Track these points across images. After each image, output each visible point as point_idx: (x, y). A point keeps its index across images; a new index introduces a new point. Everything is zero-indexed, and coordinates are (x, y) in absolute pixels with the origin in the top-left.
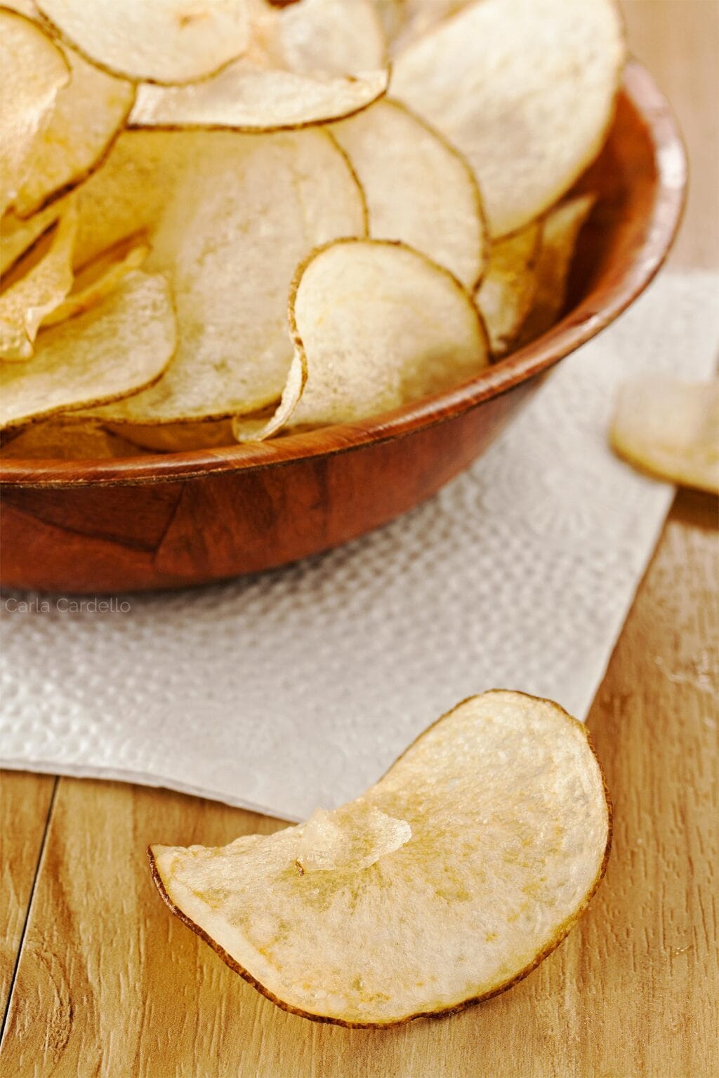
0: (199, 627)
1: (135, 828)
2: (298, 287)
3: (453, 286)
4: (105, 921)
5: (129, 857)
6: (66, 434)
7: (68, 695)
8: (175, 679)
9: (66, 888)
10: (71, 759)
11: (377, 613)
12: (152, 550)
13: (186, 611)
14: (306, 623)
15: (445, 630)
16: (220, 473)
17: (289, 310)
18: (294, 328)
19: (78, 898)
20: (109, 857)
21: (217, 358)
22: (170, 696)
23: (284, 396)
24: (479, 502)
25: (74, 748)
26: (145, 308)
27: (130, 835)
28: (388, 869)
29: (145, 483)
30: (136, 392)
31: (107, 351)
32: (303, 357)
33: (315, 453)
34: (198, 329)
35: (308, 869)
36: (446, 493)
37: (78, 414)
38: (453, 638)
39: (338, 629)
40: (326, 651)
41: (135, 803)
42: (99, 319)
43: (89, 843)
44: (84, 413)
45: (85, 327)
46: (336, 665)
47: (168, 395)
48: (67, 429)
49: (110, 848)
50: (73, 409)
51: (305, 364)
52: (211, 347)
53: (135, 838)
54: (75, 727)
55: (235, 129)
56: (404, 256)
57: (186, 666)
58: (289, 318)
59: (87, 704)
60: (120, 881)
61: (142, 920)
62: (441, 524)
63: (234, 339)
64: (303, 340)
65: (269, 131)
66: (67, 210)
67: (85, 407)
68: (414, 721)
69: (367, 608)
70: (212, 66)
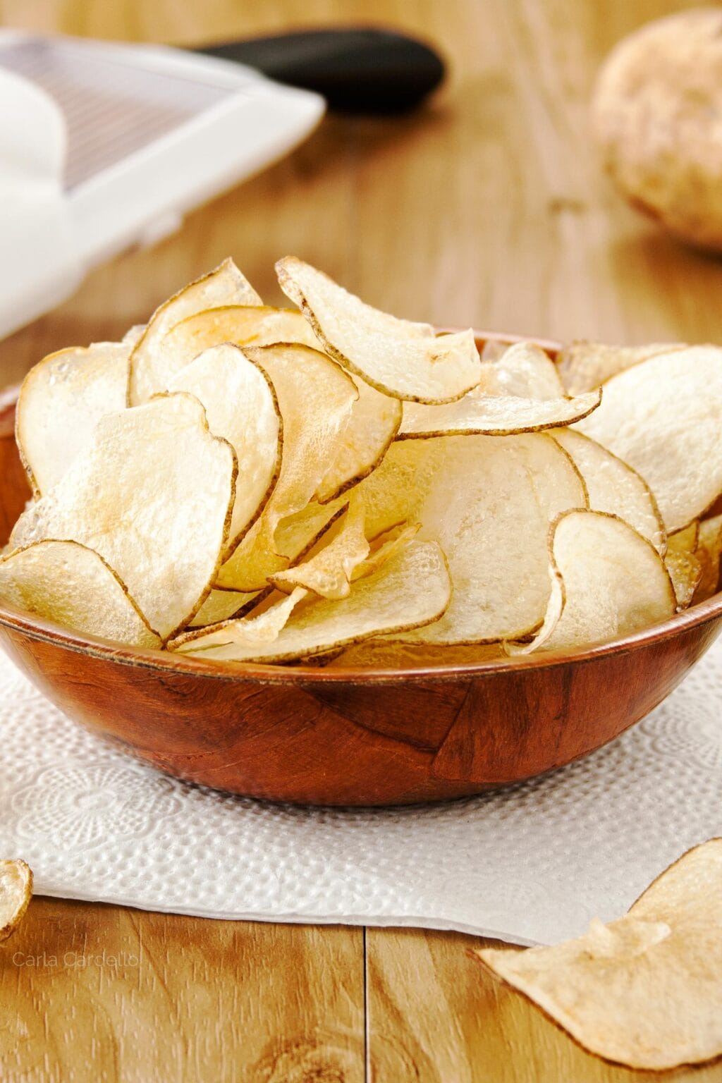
0: (455, 828)
1: (434, 960)
2: (554, 537)
3: (652, 552)
4: (426, 1016)
5: (434, 977)
6: (375, 655)
7: (365, 870)
8: (445, 860)
9: (390, 997)
10: (378, 912)
11: (592, 817)
12: (434, 752)
13: (442, 819)
14: (540, 824)
15: (647, 827)
16: (504, 673)
17: (549, 553)
18: (555, 565)
19: (401, 1002)
20: (419, 978)
21: (483, 601)
22: (445, 870)
23: (546, 619)
24: (653, 746)
25: (378, 904)
26: (424, 566)
27: (432, 964)
28: (652, 957)
29: (449, 680)
30: (428, 623)
31: (397, 598)
32: (563, 587)
33: (573, 660)
34: (465, 582)
35: (596, 956)
36: (626, 739)
37: (386, 638)
38: (654, 832)
39: (564, 828)
40: (557, 843)
41: (430, 944)
42: (386, 576)
43: (400, 969)
44: (393, 637)
45: (375, 582)
46: (568, 852)
47: (448, 628)
48: (377, 650)
49: (418, 972)
50: (384, 634)
51: (564, 592)
52: (477, 594)
53: (435, 965)
54: (376, 892)
55: (487, 433)
56: (620, 527)
57: (452, 852)
58: (551, 559)
59: (382, 876)
60: (432, 992)
61: (455, 1015)
62: (627, 761)
63: (495, 588)
64: (563, 574)
65: (513, 433)
66: (356, 497)
67: (393, 632)
68: (637, 885)
69: (584, 814)
70: (457, 392)
